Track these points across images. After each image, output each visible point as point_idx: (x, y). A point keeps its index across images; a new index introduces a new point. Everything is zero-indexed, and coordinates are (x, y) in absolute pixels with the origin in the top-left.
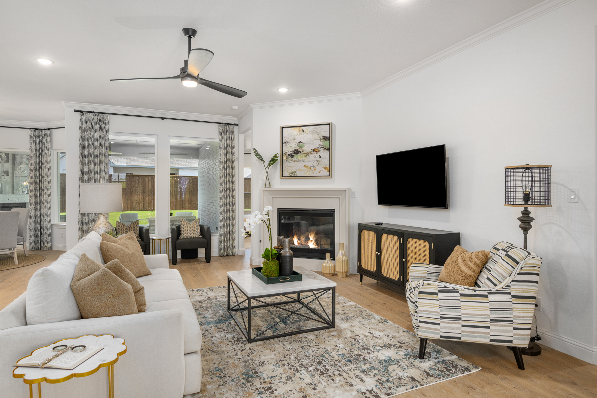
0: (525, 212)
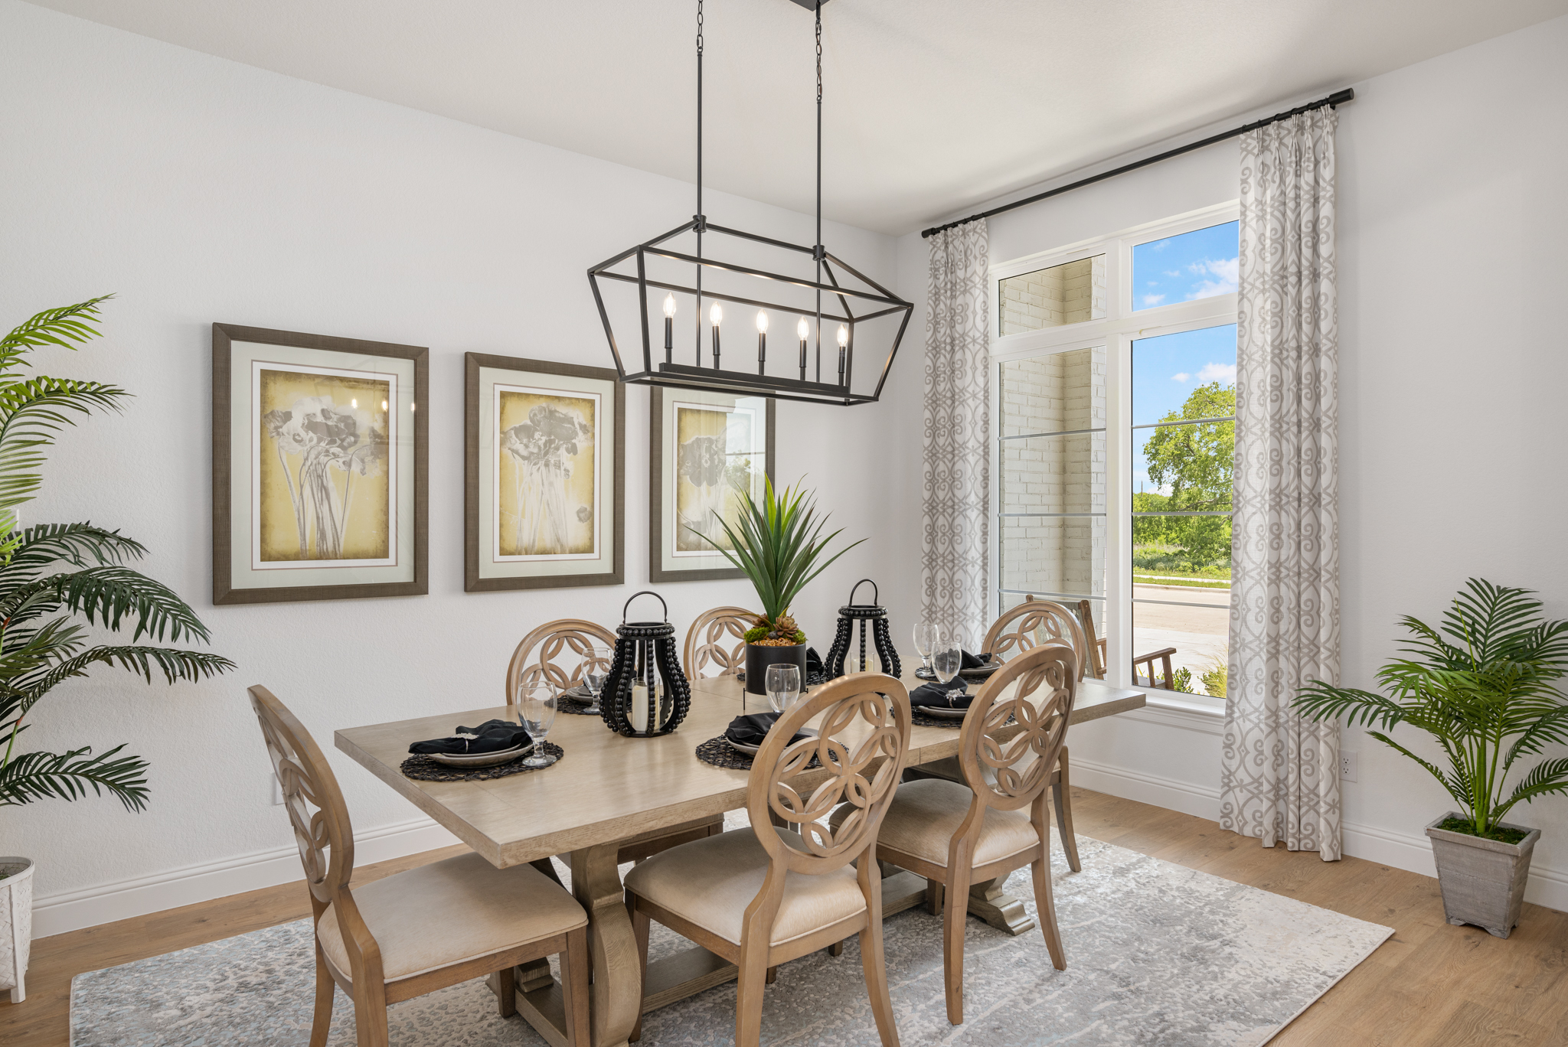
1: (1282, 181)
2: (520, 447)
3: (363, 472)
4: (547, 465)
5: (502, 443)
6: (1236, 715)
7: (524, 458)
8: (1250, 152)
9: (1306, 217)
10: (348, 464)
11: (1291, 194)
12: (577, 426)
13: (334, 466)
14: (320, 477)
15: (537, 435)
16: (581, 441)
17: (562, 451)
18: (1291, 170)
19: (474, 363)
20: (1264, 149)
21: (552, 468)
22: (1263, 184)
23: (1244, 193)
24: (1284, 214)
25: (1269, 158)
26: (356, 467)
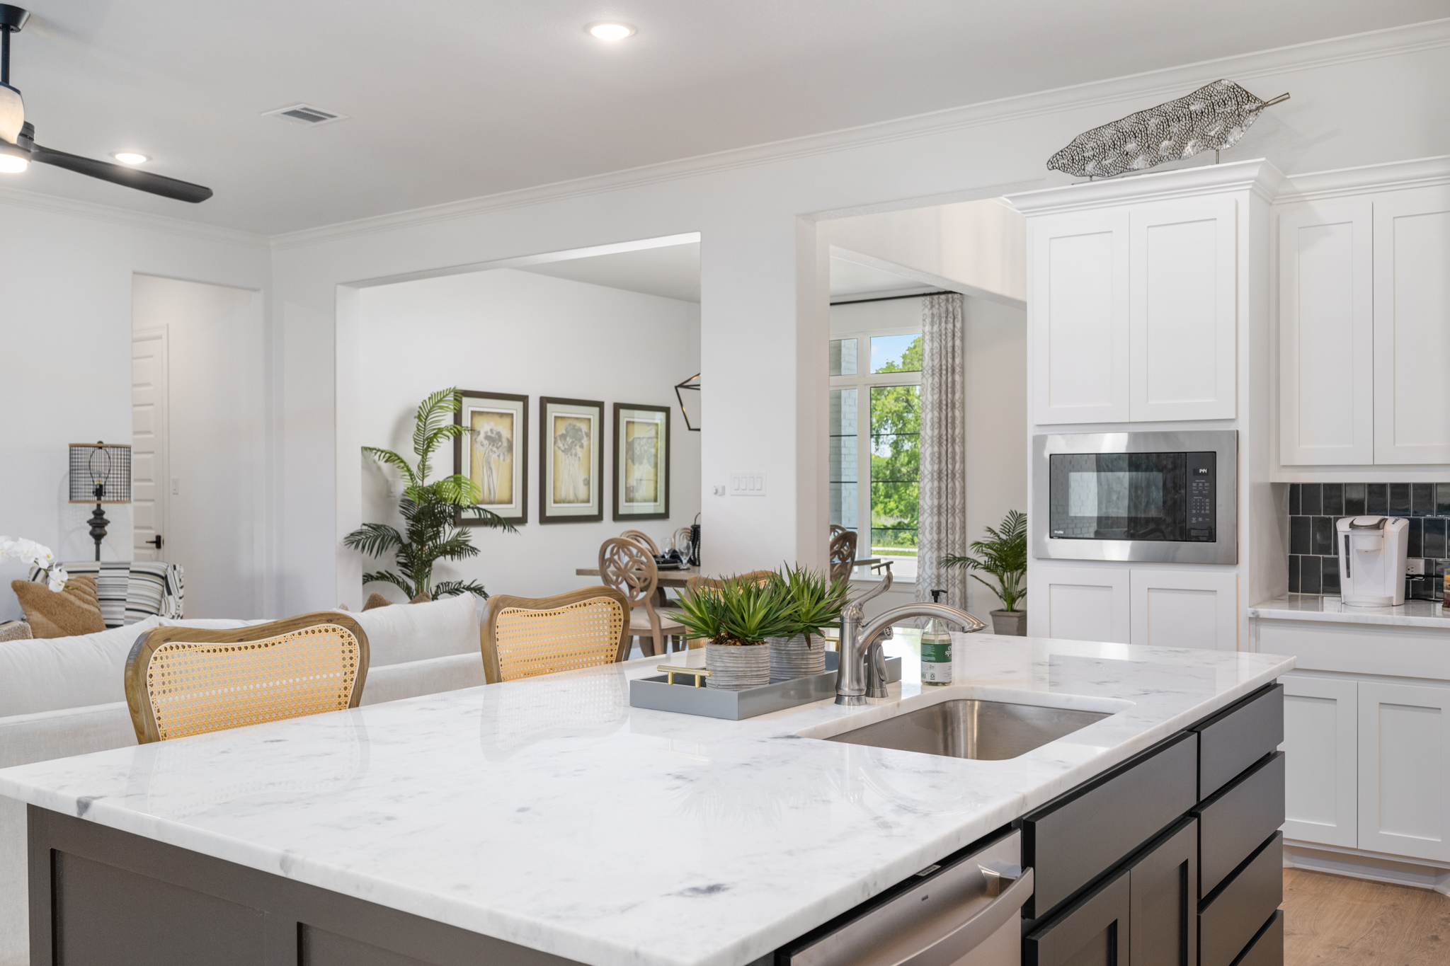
0: (98, 512)
1: (940, 324)
2: (561, 445)
3: (504, 460)
4: (571, 455)
5: (555, 443)
6: (921, 581)
7: (563, 451)
8: (926, 307)
9: (950, 344)
10: (499, 456)
11: (944, 332)
12: (584, 433)
13: (494, 456)
14: (489, 463)
15: (568, 439)
16: (585, 441)
17: (578, 447)
18: (943, 320)
19: (544, 401)
20: (932, 306)
21: (573, 456)
22: (932, 324)
23: (924, 326)
24: (941, 341)
25: (935, 311)
26: (501, 458)
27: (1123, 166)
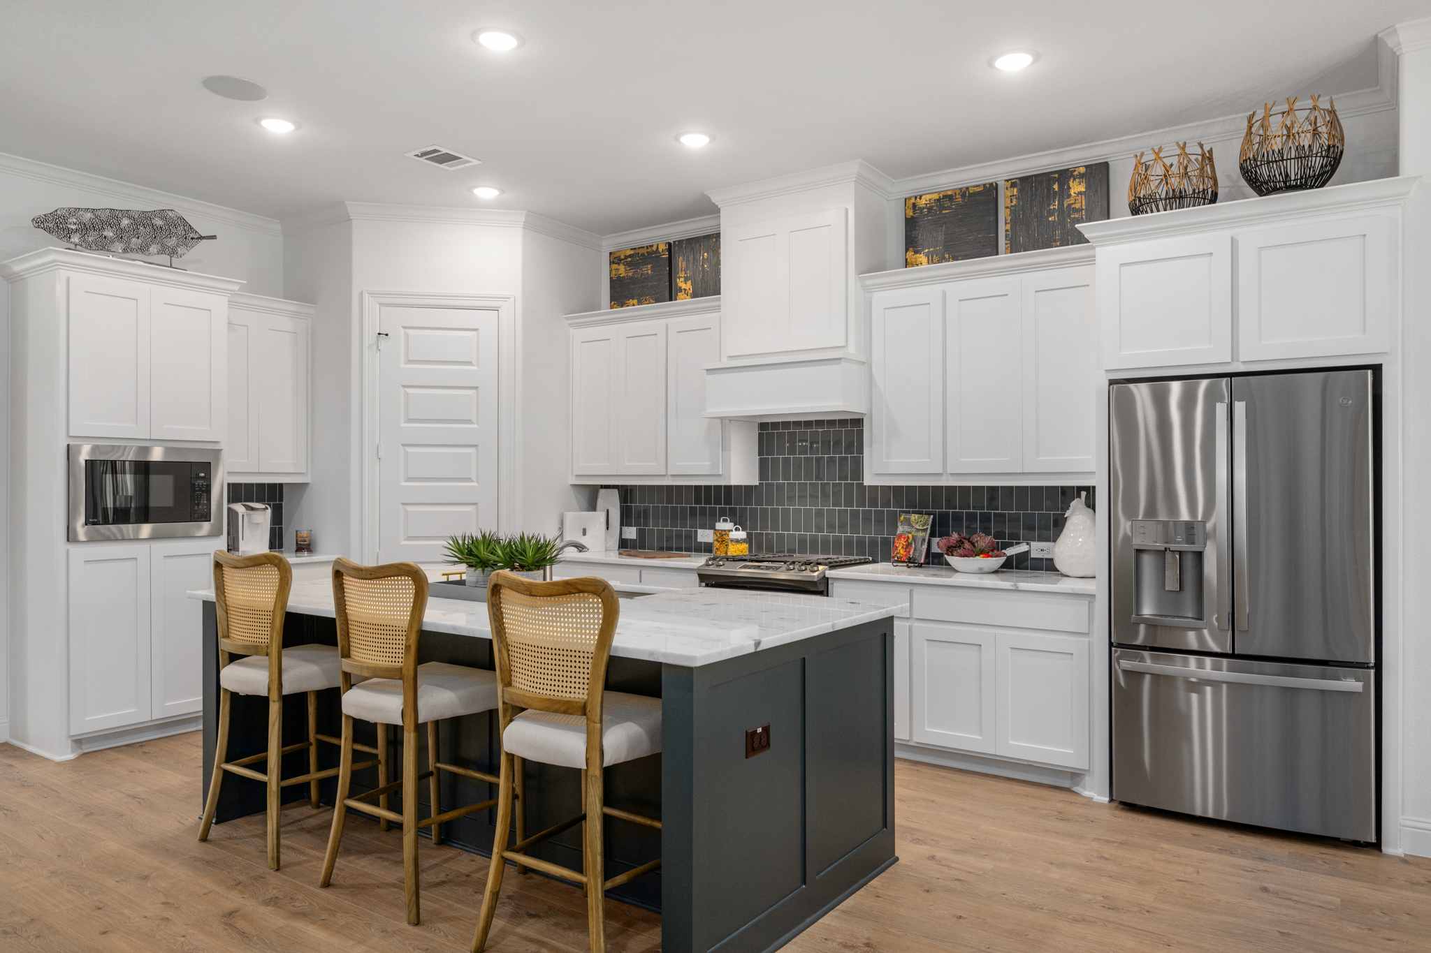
27: (102, 245)
